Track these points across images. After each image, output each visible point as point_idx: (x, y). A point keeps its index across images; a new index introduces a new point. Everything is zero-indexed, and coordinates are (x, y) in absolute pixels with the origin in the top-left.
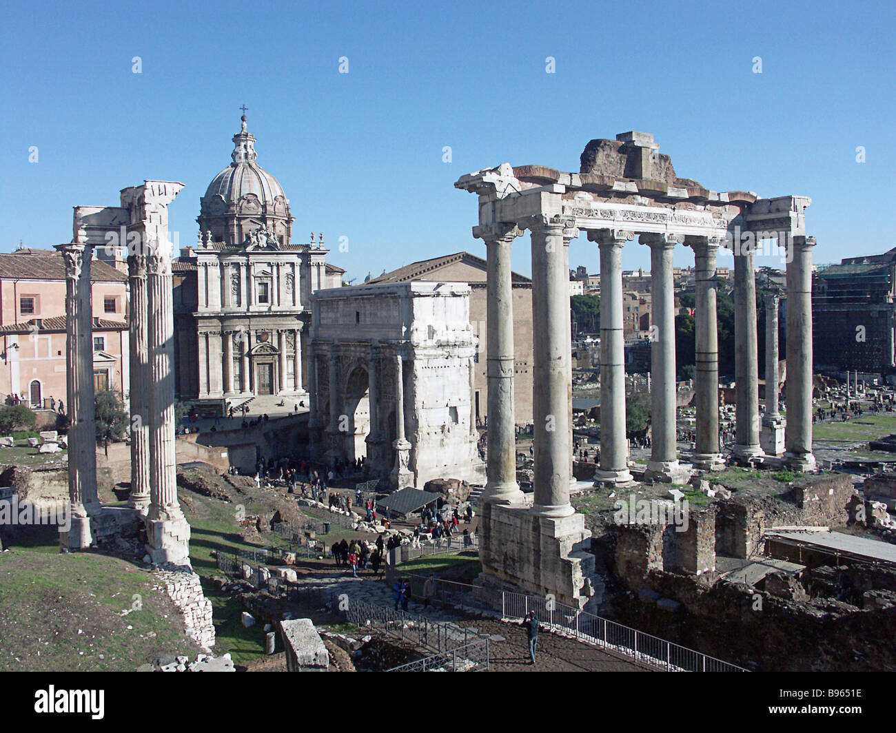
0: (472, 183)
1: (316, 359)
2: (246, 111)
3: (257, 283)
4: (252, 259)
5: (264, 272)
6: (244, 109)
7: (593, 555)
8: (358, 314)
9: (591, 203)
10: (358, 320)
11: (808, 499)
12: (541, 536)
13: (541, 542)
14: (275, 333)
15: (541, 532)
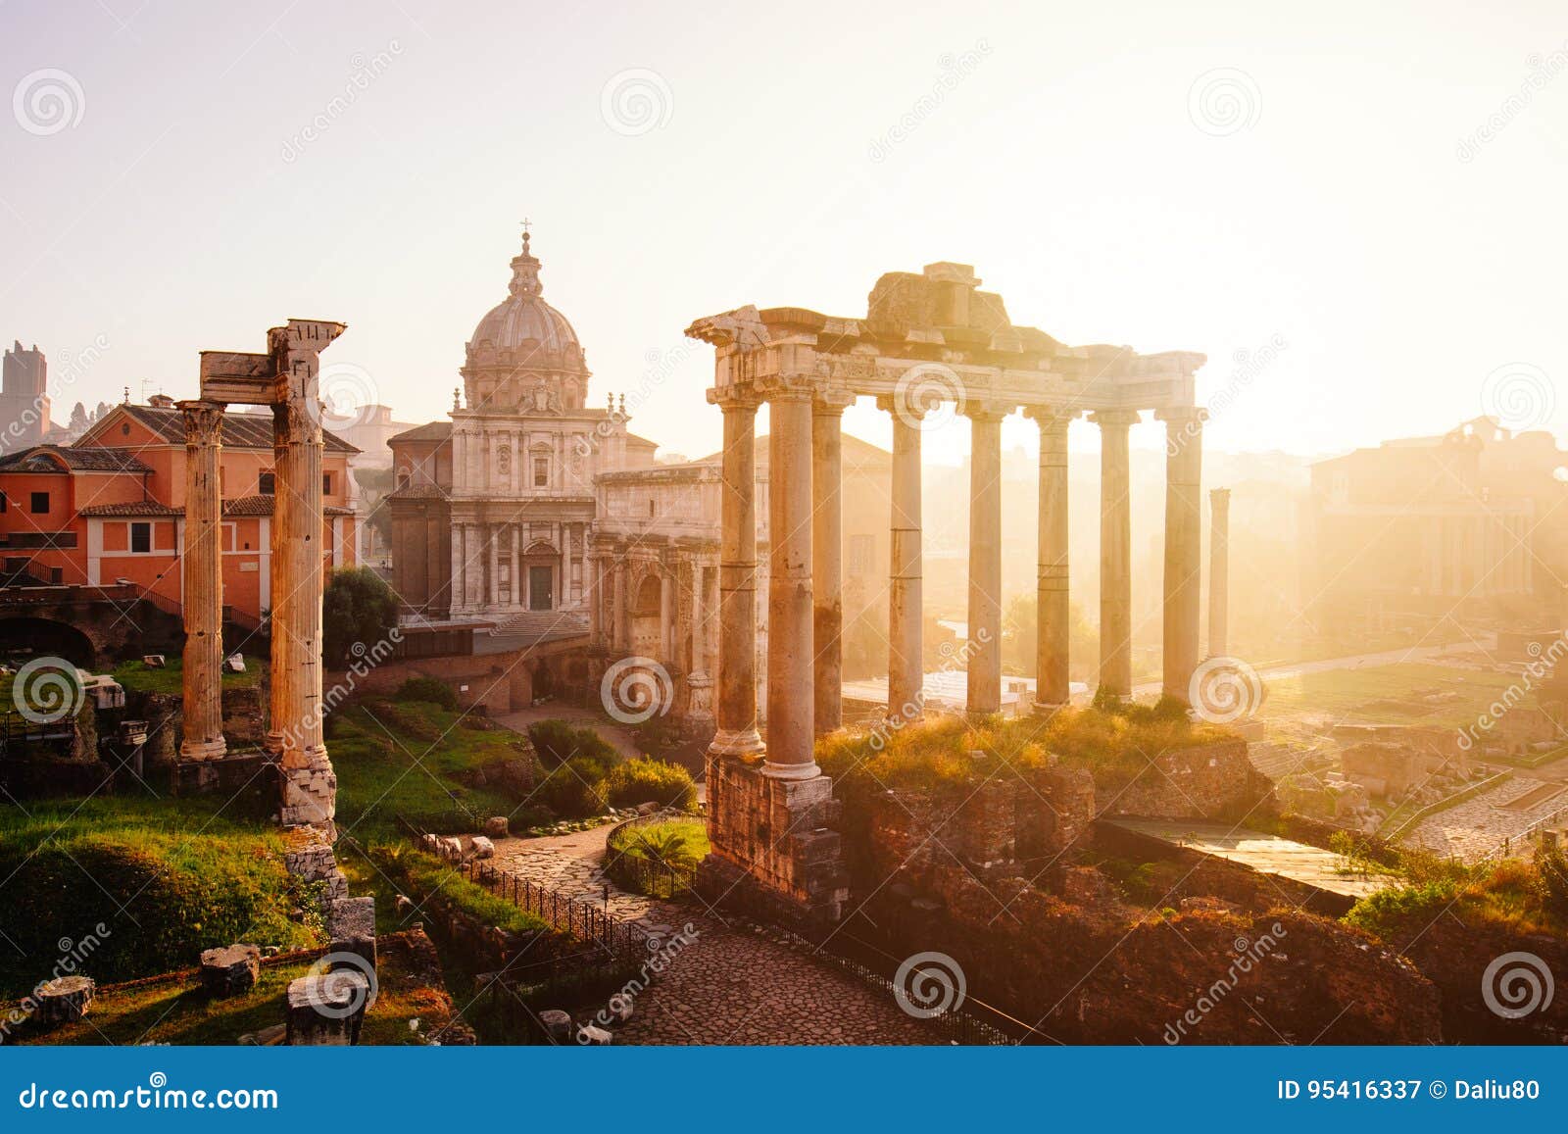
0: (703, 331)
1: (600, 563)
2: (528, 227)
3: (533, 459)
4: (527, 426)
5: (542, 444)
6: (526, 224)
7: (837, 834)
8: (652, 503)
9: (876, 359)
10: (652, 511)
11: (1175, 771)
12: (772, 806)
13: (772, 813)
14: (555, 526)
15: (772, 800)
